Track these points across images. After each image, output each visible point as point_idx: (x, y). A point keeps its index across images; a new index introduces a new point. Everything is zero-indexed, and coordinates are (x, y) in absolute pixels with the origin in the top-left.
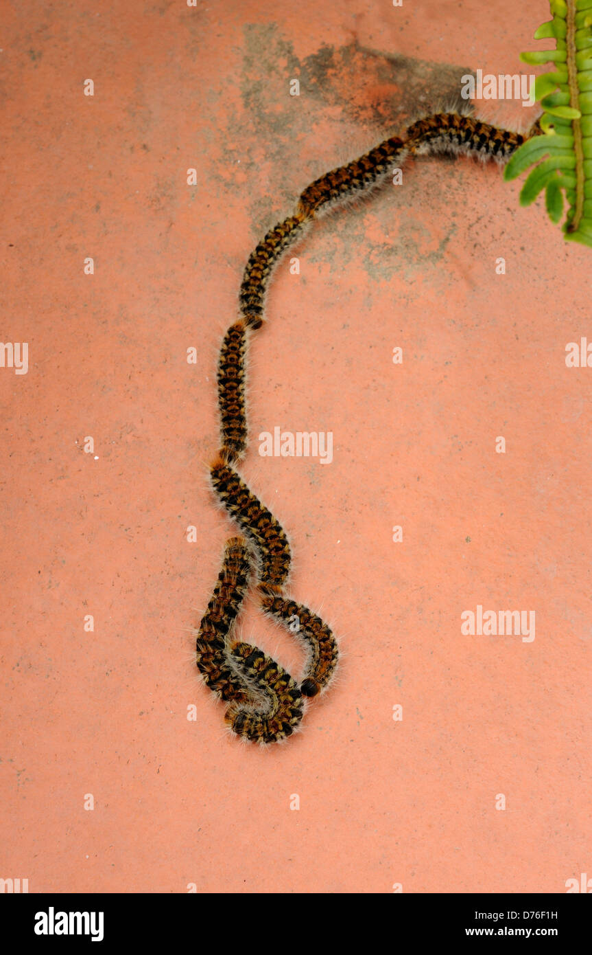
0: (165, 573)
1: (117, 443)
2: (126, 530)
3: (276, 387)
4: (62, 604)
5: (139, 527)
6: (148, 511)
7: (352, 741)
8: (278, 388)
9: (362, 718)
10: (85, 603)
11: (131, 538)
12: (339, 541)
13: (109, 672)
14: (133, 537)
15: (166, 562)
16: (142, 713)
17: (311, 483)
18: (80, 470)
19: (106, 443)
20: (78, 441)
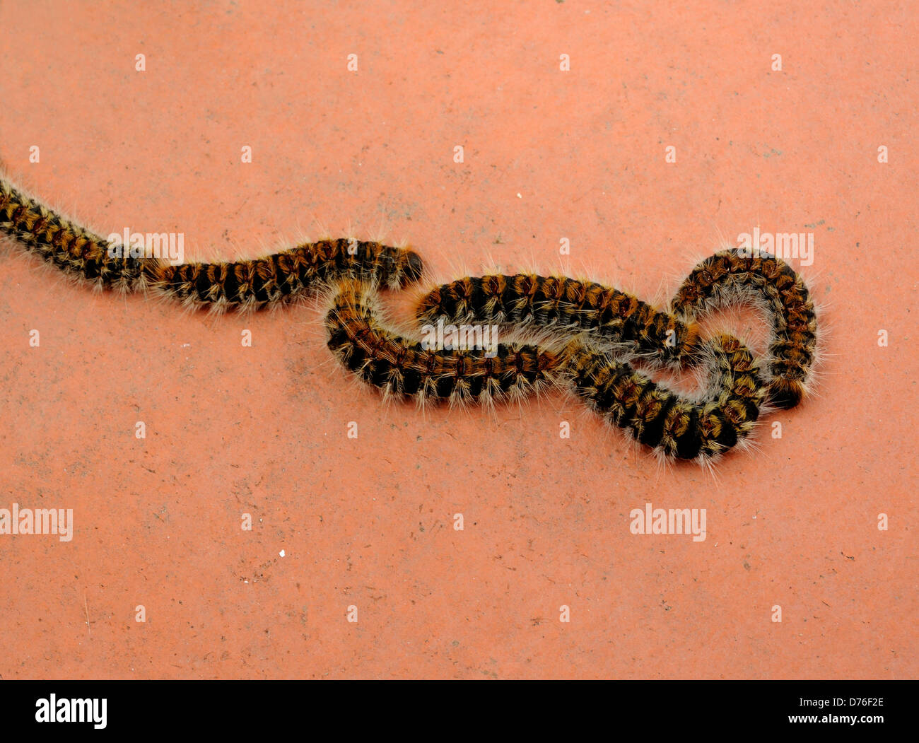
0: (512, 481)
1: (264, 514)
2: (422, 530)
3: (228, 239)
4: (529, 660)
5: (421, 507)
6: (397, 487)
7: (858, 244)
8: (230, 235)
9: (822, 223)
10: (536, 621)
11: (438, 525)
12: (519, 195)
13: (665, 606)
14: (437, 522)
15: (494, 476)
16: (747, 566)
17: (409, 219)
18: (298, 586)
19: (260, 534)
20: (244, 579)
